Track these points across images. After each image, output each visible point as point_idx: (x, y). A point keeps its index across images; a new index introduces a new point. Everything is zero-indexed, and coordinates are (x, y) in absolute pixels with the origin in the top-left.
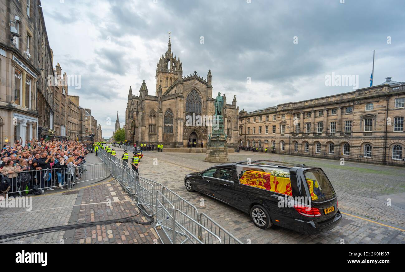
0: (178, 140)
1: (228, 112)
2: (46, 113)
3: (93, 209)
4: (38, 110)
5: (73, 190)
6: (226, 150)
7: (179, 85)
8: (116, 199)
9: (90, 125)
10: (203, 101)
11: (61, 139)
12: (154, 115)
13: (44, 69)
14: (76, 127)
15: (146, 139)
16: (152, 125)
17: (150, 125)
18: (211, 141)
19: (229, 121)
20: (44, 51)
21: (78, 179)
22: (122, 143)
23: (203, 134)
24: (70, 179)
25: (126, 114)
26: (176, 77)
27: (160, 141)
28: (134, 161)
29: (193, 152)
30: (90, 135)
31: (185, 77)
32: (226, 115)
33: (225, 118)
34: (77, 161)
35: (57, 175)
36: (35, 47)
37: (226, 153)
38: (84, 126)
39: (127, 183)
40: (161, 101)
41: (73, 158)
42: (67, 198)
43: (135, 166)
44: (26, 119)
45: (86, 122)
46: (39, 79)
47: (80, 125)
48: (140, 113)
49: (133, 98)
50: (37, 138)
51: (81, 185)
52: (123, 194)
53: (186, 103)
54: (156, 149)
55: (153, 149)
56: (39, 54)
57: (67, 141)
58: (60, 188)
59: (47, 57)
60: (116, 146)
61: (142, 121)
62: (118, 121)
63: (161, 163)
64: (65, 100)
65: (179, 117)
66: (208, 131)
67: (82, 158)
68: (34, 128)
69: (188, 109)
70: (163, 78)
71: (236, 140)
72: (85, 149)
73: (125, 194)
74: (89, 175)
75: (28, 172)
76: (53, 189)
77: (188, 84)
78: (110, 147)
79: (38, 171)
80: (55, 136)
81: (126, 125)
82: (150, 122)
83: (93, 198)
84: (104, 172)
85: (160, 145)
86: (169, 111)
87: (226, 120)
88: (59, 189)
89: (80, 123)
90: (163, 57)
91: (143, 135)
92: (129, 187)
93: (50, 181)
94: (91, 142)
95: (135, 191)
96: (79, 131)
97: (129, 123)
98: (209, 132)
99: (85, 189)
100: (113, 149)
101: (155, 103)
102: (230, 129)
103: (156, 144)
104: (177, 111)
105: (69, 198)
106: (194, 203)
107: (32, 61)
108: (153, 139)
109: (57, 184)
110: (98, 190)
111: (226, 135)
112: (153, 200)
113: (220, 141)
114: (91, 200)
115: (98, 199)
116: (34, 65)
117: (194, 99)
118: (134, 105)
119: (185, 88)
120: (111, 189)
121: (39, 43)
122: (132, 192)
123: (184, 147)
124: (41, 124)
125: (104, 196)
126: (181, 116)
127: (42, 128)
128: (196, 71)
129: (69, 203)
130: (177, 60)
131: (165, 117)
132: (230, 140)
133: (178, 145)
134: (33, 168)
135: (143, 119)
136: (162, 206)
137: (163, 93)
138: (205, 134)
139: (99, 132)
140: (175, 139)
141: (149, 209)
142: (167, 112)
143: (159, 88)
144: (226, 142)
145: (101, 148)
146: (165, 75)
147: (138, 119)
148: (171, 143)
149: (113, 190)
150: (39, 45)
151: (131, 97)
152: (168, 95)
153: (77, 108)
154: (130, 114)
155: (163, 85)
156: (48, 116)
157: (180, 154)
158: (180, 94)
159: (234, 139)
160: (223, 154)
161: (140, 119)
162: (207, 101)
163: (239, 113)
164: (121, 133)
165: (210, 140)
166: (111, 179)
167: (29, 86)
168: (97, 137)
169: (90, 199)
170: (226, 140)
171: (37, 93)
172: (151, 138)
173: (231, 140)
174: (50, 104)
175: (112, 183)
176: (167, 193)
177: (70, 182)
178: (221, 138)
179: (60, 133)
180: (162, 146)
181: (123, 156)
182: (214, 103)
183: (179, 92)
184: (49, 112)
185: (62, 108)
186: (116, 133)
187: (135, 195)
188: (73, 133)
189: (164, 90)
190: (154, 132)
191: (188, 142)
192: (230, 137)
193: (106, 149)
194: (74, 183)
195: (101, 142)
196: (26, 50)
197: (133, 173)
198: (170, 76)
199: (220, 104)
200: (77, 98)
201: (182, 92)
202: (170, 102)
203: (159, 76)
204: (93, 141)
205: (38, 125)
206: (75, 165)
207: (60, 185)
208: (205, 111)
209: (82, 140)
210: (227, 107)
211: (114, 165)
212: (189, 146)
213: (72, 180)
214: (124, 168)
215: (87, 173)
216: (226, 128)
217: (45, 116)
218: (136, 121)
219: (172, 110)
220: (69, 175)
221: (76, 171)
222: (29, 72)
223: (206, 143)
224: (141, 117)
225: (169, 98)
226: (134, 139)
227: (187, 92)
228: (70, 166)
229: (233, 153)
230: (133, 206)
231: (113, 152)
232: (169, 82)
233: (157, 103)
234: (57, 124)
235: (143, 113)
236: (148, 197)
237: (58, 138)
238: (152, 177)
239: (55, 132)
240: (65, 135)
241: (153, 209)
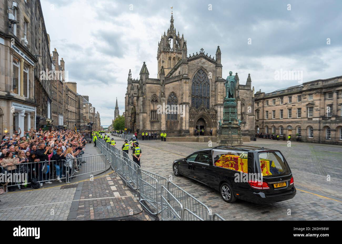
0: (184, 128)
1: (242, 93)
2: (44, 102)
3: (92, 205)
4: (36, 99)
5: (71, 184)
6: (240, 138)
7: (184, 65)
8: (117, 195)
9: (87, 113)
10: (212, 83)
11: (59, 128)
12: (156, 100)
13: (41, 55)
14: (73, 115)
15: (147, 128)
16: (154, 112)
17: (151, 112)
18: (222, 128)
19: (243, 105)
20: (40, 36)
21: (76, 171)
22: (122, 132)
23: (212, 121)
24: (68, 171)
25: (126, 100)
26: (180, 56)
27: (163, 129)
28: (135, 151)
29: (201, 142)
30: (88, 124)
31: (190, 56)
32: (238, 97)
33: (238, 101)
34: (75, 153)
35: (55, 167)
36: (32, 33)
37: (240, 142)
38: (82, 114)
39: (128, 177)
40: (163, 84)
41: (71, 149)
42: (65, 192)
43: (137, 157)
44: (24, 109)
45: (84, 110)
46: (37, 66)
47: (78, 114)
48: (141, 99)
49: (133, 82)
50: (35, 128)
51: (79, 178)
52: (124, 189)
53: (191, 85)
54: (159, 139)
55: (156, 139)
56: (36, 40)
57: (65, 130)
58: (58, 181)
59: (44, 43)
60: (115, 135)
61: (143, 108)
62: (117, 108)
63: (164, 153)
64: (62, 87)
65: (184, 101)
66: (218, 116)
67: (80, 148)
68: (32, 118)
69: (194, 92)
70: (165, 58)
71: (251, 127)
72: (83, 139)
73: (126, 188)
74: (88, 167)
75: (27, 164)
76: (51, 183)
77: (194, 63)
78: (109, 136)
79: (36, 163)
80: (53, 126)
81: (126, 112)
82: (152, 108)
83: (92, 193)
84: (103, 163)
85: (164, 133)
86: (172, 95)
87: (239, 103)
88: (56, 183)
89: (78, 111)
90: (165, 35)
91: (145, 122)
92: (130, 181)
93: (48, 174)
94: (89, 131)
95: (138, 185)
96: (78, 120)
97: (129, 110)
98: (219, 118)
99: (84, 183)
100: (113, 139)
101: (157, 87)
102: (244, 114)
103: (159, 132)
104: (181, 95)
105: (68, 192)
106: (204, 201)
107: (29, 48)
108: (156, 127)
109: (55, 177)
110: (97, 184)
111: (240, 121)
112: (157, 196)
113: (233, 128)
114: (91, 195)
115: (98, 194)
116: (31, 52)
117: (201, 80)
118: (134, 90)
119: (191, 68)
120: (111, 183)
121: (36, 28)
122: (134, 187)
123: (190, 135)
124: (39, 114)
125: (103, 190)
126: (186, 100)
127: (40, 117)
128: (202, 49)
129: (67, 197)
130: (181, 37)
131: (168, 102)
132: (244, 126)
133: (183, 133)
134: (32, 160)
135: (145, 105)
136: (167, 203)
137: (165, 76)
138: (215, 121)
139: (97, 120)
140: (180, 126)
141: (153, 206)
142: (170, 96)
143: (161, 70)
144: (240, 129)
145: (100, 137)
146: (167, 55)
147: (139, 105)
148: (176, 131)
149: (113, 184)
150: (36, 31)
151: (131, 82)
152: (171, 77)
153: (74, 95)
154: (130, 99)
155: (165, 66)
156: (46, 105)
157: (186, 144)
158: (184, 75)
159: (249, 125)
160: (236, 143)
161: (141, 105)
162: (216, 82)
163: (255, 95)
164: (120, 121)
165: (220, 127)
166: (111, 172)
167: (27, 74)
168: (96, 126)
169: (89, 194)
170: (240, 127)
171: (34, 81)
172: (153, 126)
173: (246, 126)
174: (47, 92)
175: (112, 176)
176: (173, 188)
177: (69, 175)
178: (234, 124)
179: (58, 123)
180: (166, 134)
181: (124, 146)
182: (224, 84)
183: (184, 73)
184: (46, 100)
185: (60, 96)
186: (116, 121)
187: (136, 190)
188: (71, 122)
189: (167, 72)
190: (156, 119)
191: (195, 130)
192: (245, 123)
193: (105, 139)
194: (73, 176)
195: (99, 131)
196: (24, 37)
197: (135, 165)
198: (173, 56)
199: (231, 85)
200: (75, 84)
201: (186, 73)
202: (173, 84)
203: (161, 56)
204: (91, 130)
205: (36, 114)
206: (73, 157)
207: (59, 179)
208: (214, 93)
209: (80, 130)
210: (240, 88)
211: (114, 156)
212: (196, 134)
213: (70, 173)
214: (125, 159)
215: (86, 166)
216: (239, 112)
217: (42, 105)
218: (137, 107)
219: (176, 94)
220: (68, 167)
221: (74, 163)
222: (26, 60)
223: (216, 131)
224: (141, 103)
225: (172, 80)
226: (135, 127)
227: (193, 73)
228: (68, 158)
229: (249, 141)
230: (135, 202)
231: (112, 142)
232: (172, 63)
233: (159, 87)
234: (54, 113)
235: (144, 98)
236: (151, 192)
237: (56, 127)
238: (156, 170)
239: (53, 121)
240: (63, 125)
241: (157, 206)
